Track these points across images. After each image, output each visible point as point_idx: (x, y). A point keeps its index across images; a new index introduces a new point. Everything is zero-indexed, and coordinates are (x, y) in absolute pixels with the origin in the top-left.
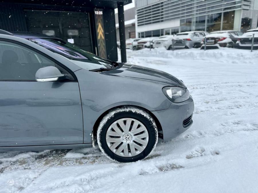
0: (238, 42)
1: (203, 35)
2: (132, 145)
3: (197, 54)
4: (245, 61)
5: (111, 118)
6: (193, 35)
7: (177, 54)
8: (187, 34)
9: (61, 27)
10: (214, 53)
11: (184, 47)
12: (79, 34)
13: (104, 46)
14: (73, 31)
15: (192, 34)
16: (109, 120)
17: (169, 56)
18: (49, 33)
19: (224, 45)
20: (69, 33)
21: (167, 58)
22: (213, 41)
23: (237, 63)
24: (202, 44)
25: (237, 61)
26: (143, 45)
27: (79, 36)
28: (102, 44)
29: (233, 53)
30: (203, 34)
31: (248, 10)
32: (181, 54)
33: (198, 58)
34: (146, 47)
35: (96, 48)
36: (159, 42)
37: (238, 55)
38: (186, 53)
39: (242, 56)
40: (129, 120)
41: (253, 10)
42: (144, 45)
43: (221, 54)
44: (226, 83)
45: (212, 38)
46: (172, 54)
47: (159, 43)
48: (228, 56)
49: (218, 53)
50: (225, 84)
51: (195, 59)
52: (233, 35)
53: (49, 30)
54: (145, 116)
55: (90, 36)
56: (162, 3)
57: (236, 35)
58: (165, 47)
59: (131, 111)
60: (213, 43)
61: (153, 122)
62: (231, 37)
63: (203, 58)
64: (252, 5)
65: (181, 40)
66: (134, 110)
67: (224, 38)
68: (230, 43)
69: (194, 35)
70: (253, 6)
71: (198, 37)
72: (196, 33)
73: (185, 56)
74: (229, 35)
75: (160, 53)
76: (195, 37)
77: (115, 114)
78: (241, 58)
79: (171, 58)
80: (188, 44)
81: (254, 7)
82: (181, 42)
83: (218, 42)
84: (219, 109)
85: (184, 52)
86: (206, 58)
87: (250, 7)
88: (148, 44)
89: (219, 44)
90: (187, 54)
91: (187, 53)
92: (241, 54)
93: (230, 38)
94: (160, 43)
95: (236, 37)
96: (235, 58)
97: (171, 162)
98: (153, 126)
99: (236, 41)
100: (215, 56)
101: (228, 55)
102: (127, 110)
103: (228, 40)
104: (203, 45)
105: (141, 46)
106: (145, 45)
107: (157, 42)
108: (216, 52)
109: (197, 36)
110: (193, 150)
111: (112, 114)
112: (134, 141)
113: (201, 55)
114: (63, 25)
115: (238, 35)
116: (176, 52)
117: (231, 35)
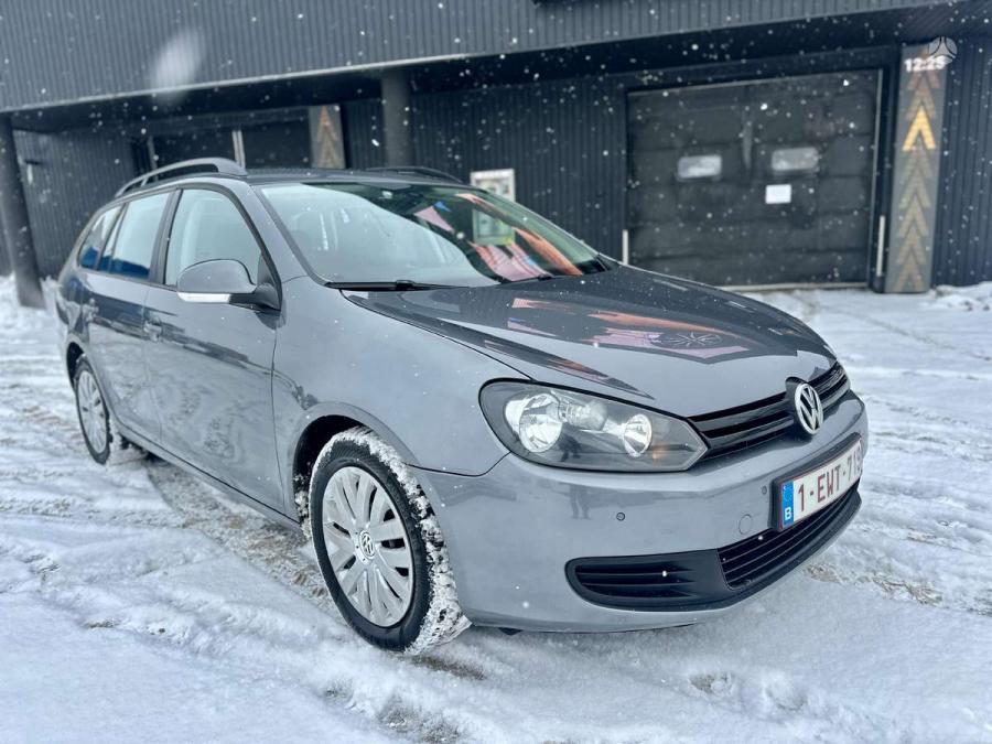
9: (747, 144)
12: (820, 163)
13: (924, 210)
18: (700, 166)
20: (777, 161)
27: (820, 173)
28: (920, 200)
35: (882, 220)
53: (702, 153)
54: (399, 479)
55: (867, 168)
61: (422, 515)
98: (420, 529)
114: (756, 134)
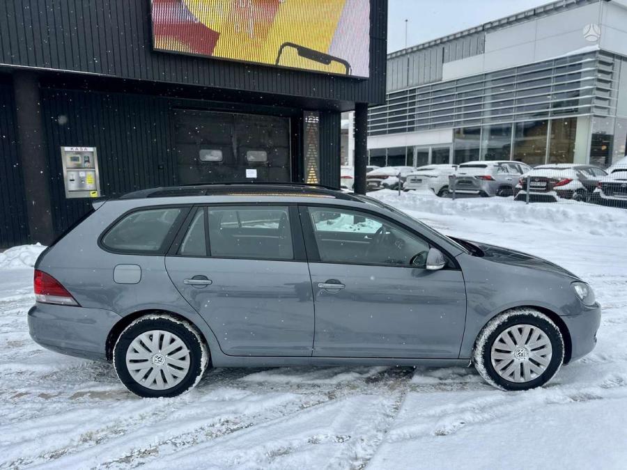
0: (596, 190)
1: (516, 168)
2: (527, 364)
3: (512, 209)
4: (619, 231)
5: (504, 323)
6: (497, 168)
7: (464, 207)
8: (484, 166)
9: (235, 145)
10: (548, 211)
11: (478, 192)
12: (268, 159)
14: (256, 152)
15: (495, 166)
16: (499, 326)
17: (445, 209)
18: (211, 155)
19: (567, 195)
20: (249, 156)
21: (442, 213)
22: (544, 184)
23: (601, 234)
24: (520, 189)
25: (601, 231)
26: (380, 182)
27: (268, 164)
29: (591, 214)
30: (517, 166)
31: (604, 117)
32: (472, 208)
33: (513, 218)
34: (386, 186)
36: (418, 178)
37: (601, 217)
38: (485, 206)
39: (611, 221)
40: (527, 328)
41: (615, 118)
42: (382, 183)
43: (565, 214)
44: (600, 276)
45: (542, 179)
46: (453, 207)
47: (417, 180)
48: (580, 219)
49: (558, 211)
50: (599, 279)
51: (507, 220)
52: (584, 173)
53: (213, 149)
55: (287, 164)
56: (413, 91)
57: (590, 174)
58: (433, 189)
59: (532, 315)
60: (544, 189)
61: (559, 333)
62: (581, 178)
63: (526, 220)
64: (613, 108)
65: (472, 178)
66: (535, 314)
67: (568, 181)
68: (579, 190)
69: (499, 170)
70: (616, 110)
71: (506, 174)
72: (503, 165)
73: (483, 214)
74: (577, 175)
75: (423, 203)
76: (501, 173)
77: (508, 318)
78: (609, 224)
79: (451, 214)
80: (485, 186)
81: (618, 112)
82: (470, 182)
83: (555, 188)
84: (610, 322)
85: (480, 204)
86: (530, 220)
87: (609, 111)
88: (391, 181)
89: (556, 191)
90: (487, 208)
91: (488, 205)
92: (609, 216)
93: (580, 180)
94: (420, 180)
95: (591, 178)
96: (595, 223)
97: (584, 391)
98: (559, 338)
99: (594, 187)
100: (550, 216)
101: (579, 215)
102: (527, 313)
103: (575, 185)
104: (522, 192)
105: (375, 184)
106: (383, 181)
107: (413, 178)
108: (554, 210)
109: (505, 170)
110: (606, 378)
111: (505, 317)
112: (530, 359)
113: (520, 213)
114: (239, 140)
115: (594, 176)
116: (460, 201)
117: (581, 174)
